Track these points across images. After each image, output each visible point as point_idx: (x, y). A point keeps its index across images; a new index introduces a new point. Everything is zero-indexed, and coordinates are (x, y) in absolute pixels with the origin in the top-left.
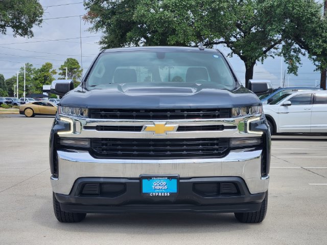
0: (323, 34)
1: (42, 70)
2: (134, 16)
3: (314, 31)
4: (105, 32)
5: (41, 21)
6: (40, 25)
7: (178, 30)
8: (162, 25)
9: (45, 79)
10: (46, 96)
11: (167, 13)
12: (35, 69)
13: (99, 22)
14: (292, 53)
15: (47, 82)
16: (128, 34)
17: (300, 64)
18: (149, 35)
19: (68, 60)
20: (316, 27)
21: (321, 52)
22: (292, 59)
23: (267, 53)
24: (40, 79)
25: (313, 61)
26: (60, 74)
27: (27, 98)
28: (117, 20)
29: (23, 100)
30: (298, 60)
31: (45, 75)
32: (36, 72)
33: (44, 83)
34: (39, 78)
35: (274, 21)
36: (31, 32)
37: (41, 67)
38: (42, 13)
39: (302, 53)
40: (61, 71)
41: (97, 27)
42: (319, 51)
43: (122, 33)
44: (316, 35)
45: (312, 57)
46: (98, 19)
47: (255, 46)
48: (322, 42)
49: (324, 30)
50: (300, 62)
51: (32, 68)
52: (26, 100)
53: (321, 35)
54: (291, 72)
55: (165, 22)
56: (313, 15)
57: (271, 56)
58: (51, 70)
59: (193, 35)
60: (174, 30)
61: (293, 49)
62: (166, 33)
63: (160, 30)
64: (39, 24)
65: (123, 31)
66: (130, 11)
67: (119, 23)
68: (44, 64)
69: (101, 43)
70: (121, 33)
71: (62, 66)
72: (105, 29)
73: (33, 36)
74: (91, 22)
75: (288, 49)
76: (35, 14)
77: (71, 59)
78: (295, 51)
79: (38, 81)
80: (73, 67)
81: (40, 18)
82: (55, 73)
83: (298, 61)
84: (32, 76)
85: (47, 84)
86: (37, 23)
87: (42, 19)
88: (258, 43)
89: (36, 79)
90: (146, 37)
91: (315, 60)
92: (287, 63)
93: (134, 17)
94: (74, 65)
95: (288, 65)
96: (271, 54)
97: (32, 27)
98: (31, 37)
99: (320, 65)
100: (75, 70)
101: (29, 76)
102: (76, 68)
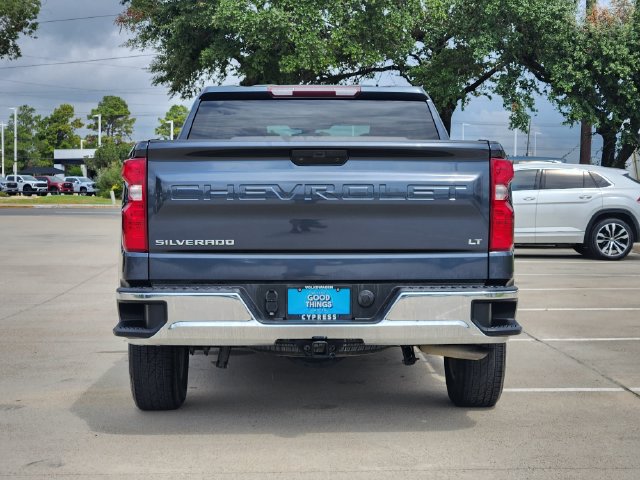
0: (575, 55)
1: (54, 120)
2: (213, 17)
3: (558, 47)
4: (159, 49)
5: (34, 27)
6: (33, 35)
7: (299, 45)
8: (269, 36)
9: (61, 138)
10: (60, 172)
11: (278, 13)
12: (39, 117)
13: (149, 28)
14: (518, 90)
15: (64, 143)
16: (204, 53)
17: (533, 110)
18: (246, 55)
19: (106, 99)
20: (562, 41)
21: (572, 88)
22: (518, 102)
23: (478, 90)
24: (50, 137)
25: (557, 105)
26: (89, 127)
27: (20, 176)
28: (182, 25)
29: (12, 179)
30: (530, 103)
31: (60, 131)
32: (42, 124)
33: (57, 146)
34: (48, 134)
35: (483, 29)
36: (16, 48)
37: (52, 113)
38: (36, 11)
39: (537, 90)
40: (92, 122)
41: (144, 38)
42: (568, 86)
43: (193, 50)
44: (563, 56)
45: (557, 97)
46: (147, 23)
47: (449, 77)
48: (574, 70)
49: (578, 47)
50: (533, 107)
51: (34, 115)
52: (18, 179)
53: (572, 57)
54: (516, 126)
55: (274, 29)
56: (555, 16)
57: (485, 94)
58: (71, 120)
59: (328, 54)
60: (292, 46)
61: (521, 82)
62: (278, 51)
63: (264, 46)
64: (30, 32)
65: (194, 47)
66: (206, 8)
67: (186, 32)
68: (58, 107)
69: (154, 69)
70: (191, 51)
71: (93, 111)
72: (159, 43)
73: (19, 55)
74: (133, 29)
75: (510, 82)
76: (21, 12)
77: (113, 98)
78: (524, 86)
79: (46, 142)
80: (116, 113)
81: (34, 21)
82: (81, 125)
83: (530, 106)
84: (34, 132)
85: (65, 147)
86: (27, 29)
87: (37, 23)
88: (455, 70)
89: (42, 138)
90: (240, 59)
91: (561, 103)
92: (509, 109)
93: (214, 20)
94: (118, 109)
95: (510, 113)
96: (485, 91)
97: (16, 37)
98: (16, 57)
99: (569, 112)
100: (120, 119)
101: (28, 131)
102: (122, 116)
